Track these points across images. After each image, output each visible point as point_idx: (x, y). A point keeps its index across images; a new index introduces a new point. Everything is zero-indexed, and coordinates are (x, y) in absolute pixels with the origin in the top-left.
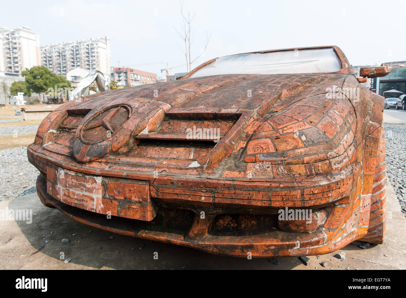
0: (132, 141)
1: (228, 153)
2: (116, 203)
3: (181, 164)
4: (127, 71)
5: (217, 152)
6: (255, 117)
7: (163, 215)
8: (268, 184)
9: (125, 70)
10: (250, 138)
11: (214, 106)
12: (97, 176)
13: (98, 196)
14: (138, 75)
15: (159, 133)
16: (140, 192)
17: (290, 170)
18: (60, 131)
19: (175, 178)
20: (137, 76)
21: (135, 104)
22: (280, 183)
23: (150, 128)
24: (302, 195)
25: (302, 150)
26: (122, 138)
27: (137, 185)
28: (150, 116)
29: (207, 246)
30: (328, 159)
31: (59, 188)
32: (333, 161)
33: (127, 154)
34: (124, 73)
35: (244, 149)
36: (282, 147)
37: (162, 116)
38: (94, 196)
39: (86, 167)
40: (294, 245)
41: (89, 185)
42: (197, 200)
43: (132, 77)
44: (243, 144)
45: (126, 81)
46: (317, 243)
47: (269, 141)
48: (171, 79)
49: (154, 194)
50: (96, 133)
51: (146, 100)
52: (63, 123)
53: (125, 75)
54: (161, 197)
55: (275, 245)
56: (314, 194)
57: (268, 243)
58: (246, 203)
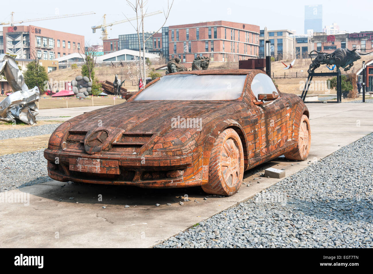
0: (110, 145)
1: (147, 149)
2: (106, 168)
3: (130, 153)
4: (28, 32)
5: (143, 148)
6: (159, 135)
7: (123, 175)
8: (159, 158)
9: (25, 30)
10: (155, 143)
11: (143, 131)
12: (98, 159)
13: (98, 166)
14: (50, 40)
15: (121, 142)
16: (115, 164)
17: (167, 154)
18: (68, 142)
19: (128, 158)
20: (48, 41)
21: (109, 130)
22: (163, 158)
23: (117, 140)
24: (170, 162)
25: (172, 147)
26: (106, 144)
27: (113, 161)
28: (117, 135)
29: (140, 184)
30: (181, 150)
31: (79, 166)
32: (183, 151)
33: (108, 151)
34: (24, 35)
35: (153, 147)
36: (166, 146)
37: (122, 135)
38: (97, 167)
39: (93, 156)
40: (171, 182)
41: (94, 163)
42: (135, 165)
43: (38, 43)
44: (152, 146)
45: (28, 50)
46: (180, 181)
47: (161, 144)
48: (112, 45)
49: (120, 164)
50: (94, 142)
51: (114, 128)
52: (68, 138)
53: (25, 40)
54: (122, 165)
55: (164, 182)
56: (174, 161)
57: (162, 181)
58: (152, 165)
